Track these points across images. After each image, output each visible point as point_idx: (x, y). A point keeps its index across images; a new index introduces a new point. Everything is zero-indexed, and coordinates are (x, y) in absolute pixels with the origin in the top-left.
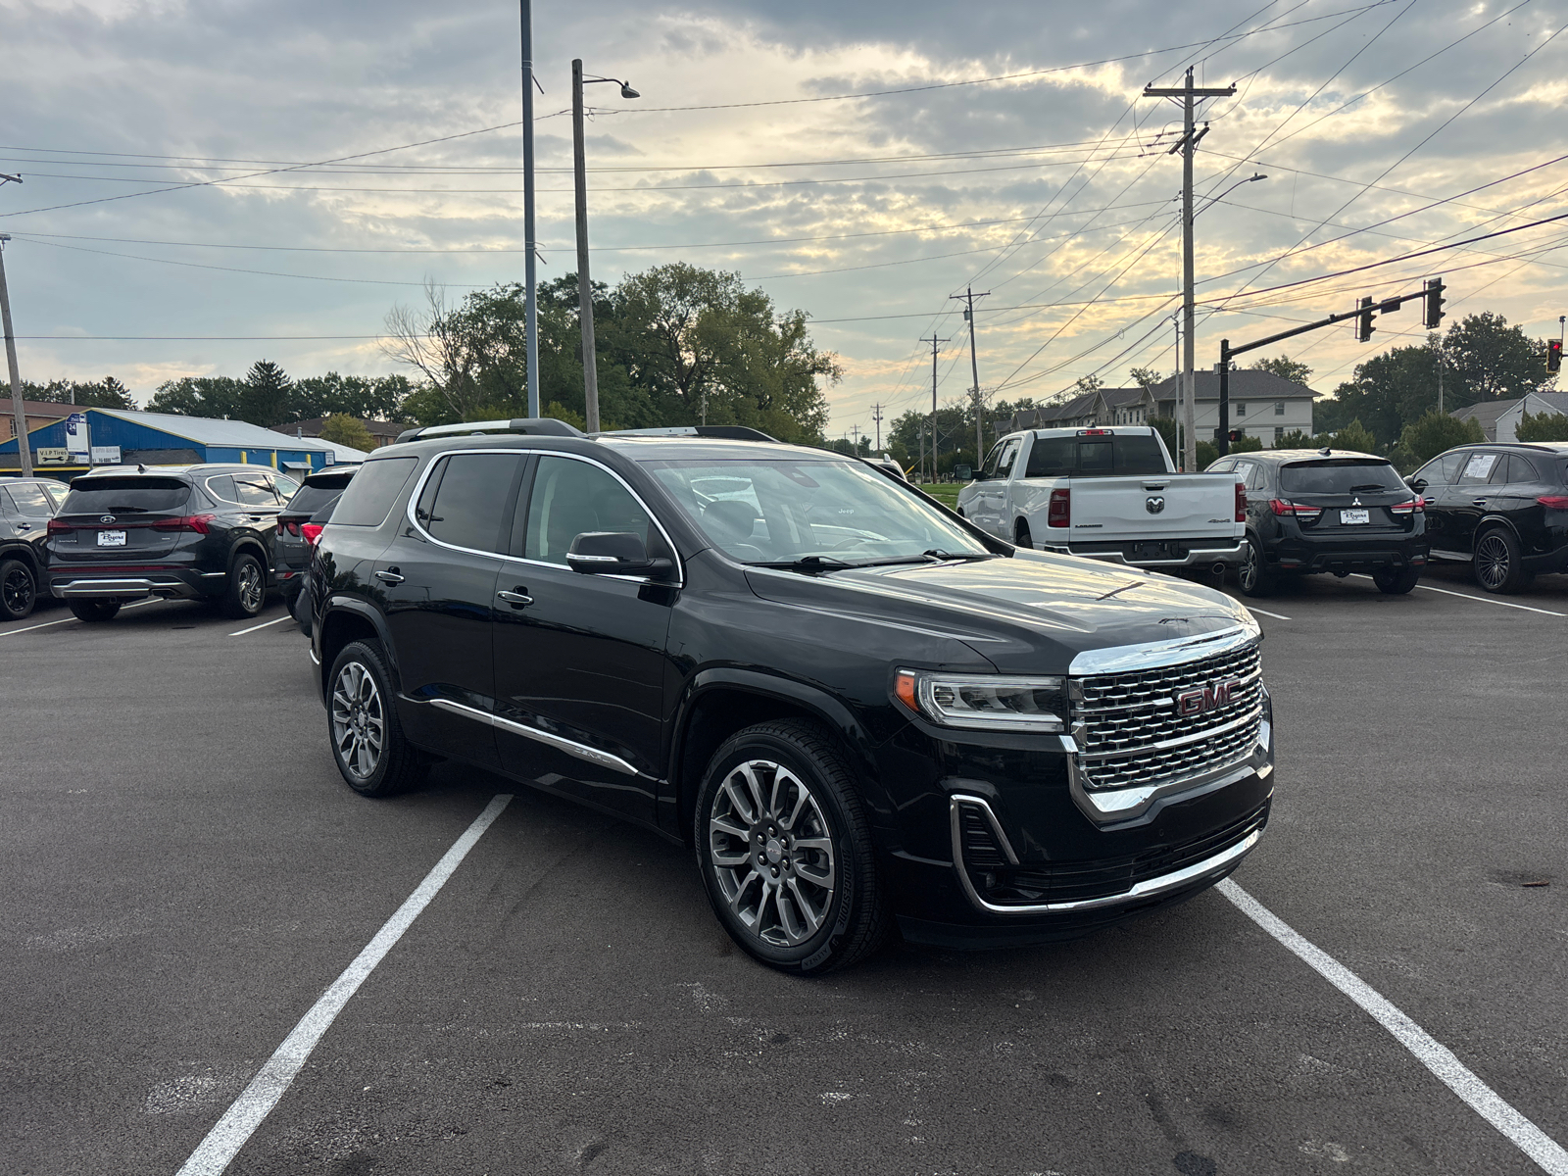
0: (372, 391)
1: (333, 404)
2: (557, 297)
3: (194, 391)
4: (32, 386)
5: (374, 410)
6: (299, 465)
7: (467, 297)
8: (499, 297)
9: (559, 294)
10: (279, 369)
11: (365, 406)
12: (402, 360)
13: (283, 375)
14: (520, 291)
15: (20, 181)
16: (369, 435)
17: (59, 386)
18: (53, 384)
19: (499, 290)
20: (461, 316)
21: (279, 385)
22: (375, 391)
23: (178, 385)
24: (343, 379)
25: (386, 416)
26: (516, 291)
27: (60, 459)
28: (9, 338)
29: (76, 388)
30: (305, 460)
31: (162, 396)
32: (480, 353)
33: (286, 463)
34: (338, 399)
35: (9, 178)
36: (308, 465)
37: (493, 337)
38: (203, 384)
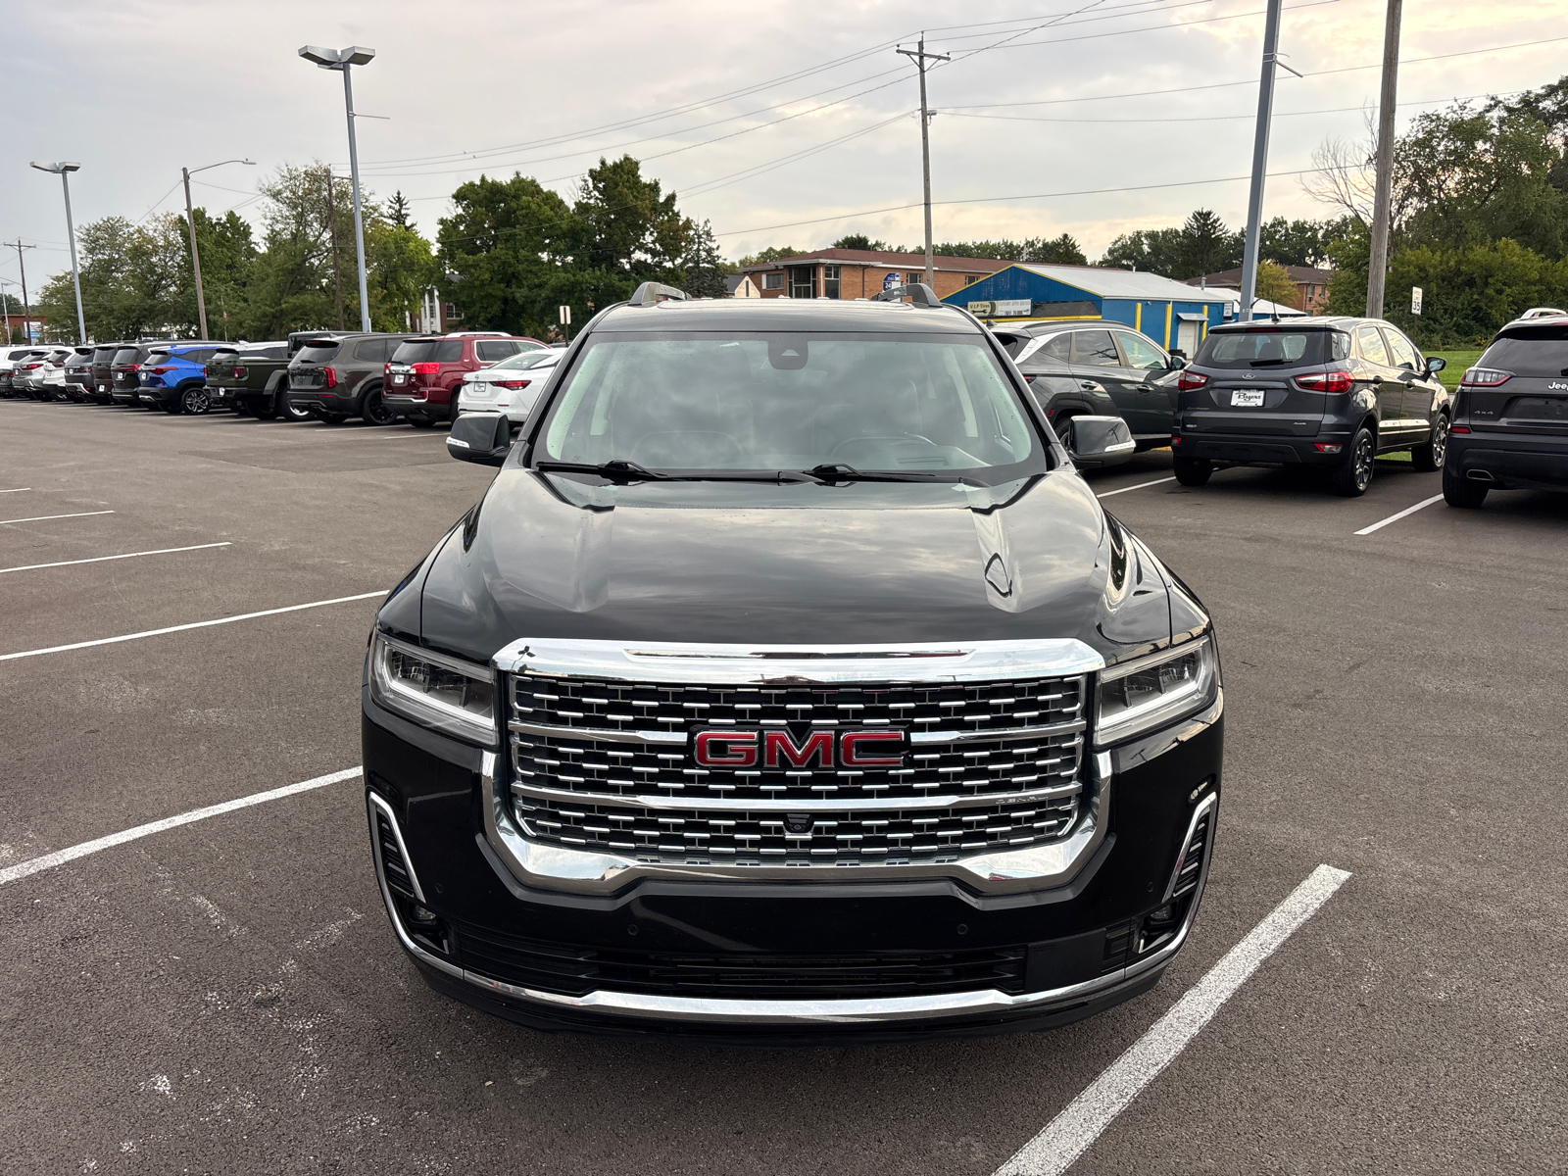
0: (1320, 236)
1: (1275, 251)
2: (1544, 108)
3: (1143, 244)
4: (1011, 244)
5: (1319, 255)
6: (1194, 317)
7: (1415, 120)
8: (1455, 116)
9: (1548, 105)
10: (1215, 217)
11: (1310, 251)
12: (1327, 199)
13: (1219, 223)
14: (1496, 106)
15: (948, 59)
16: (1292, 283)
17: (1032, 244)
18: (1028, 243)
19: (1456, 108)
20: (1405, 143)
21: (1214, 233)
22: (1324, 236)
23: (1130, 238)
24: (1290, 224)
25: (1331, 263)
26: (1491, 106)
27: (984, 311)
28: (927, 204)
29: (1045, 245)
30: (1201, 311)
31: (1115, 250)
32: (1423, 183)
33: (1181, 315)
34: (1281, 246)
35: (939, 58)
36: (1204, 317)
37: (1445, 165)
38: (1152, 236)
